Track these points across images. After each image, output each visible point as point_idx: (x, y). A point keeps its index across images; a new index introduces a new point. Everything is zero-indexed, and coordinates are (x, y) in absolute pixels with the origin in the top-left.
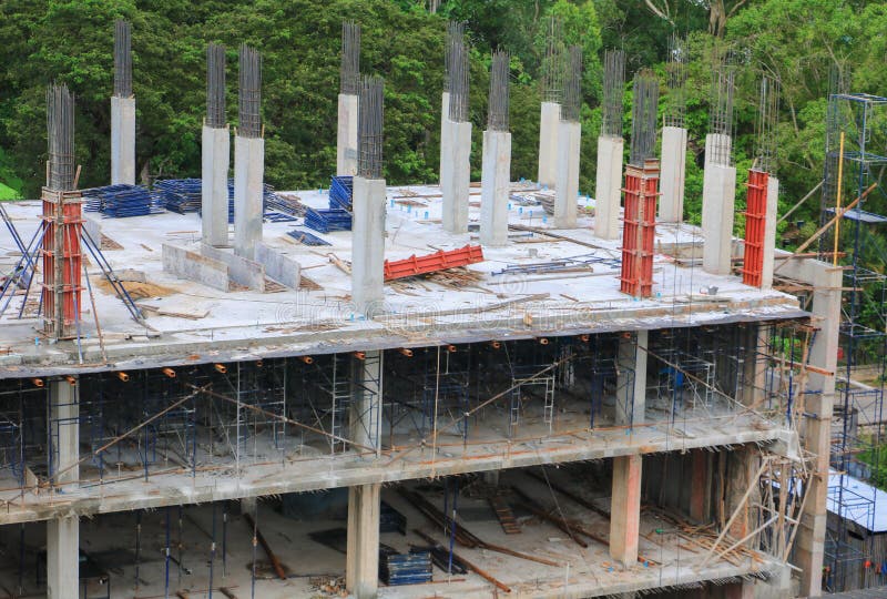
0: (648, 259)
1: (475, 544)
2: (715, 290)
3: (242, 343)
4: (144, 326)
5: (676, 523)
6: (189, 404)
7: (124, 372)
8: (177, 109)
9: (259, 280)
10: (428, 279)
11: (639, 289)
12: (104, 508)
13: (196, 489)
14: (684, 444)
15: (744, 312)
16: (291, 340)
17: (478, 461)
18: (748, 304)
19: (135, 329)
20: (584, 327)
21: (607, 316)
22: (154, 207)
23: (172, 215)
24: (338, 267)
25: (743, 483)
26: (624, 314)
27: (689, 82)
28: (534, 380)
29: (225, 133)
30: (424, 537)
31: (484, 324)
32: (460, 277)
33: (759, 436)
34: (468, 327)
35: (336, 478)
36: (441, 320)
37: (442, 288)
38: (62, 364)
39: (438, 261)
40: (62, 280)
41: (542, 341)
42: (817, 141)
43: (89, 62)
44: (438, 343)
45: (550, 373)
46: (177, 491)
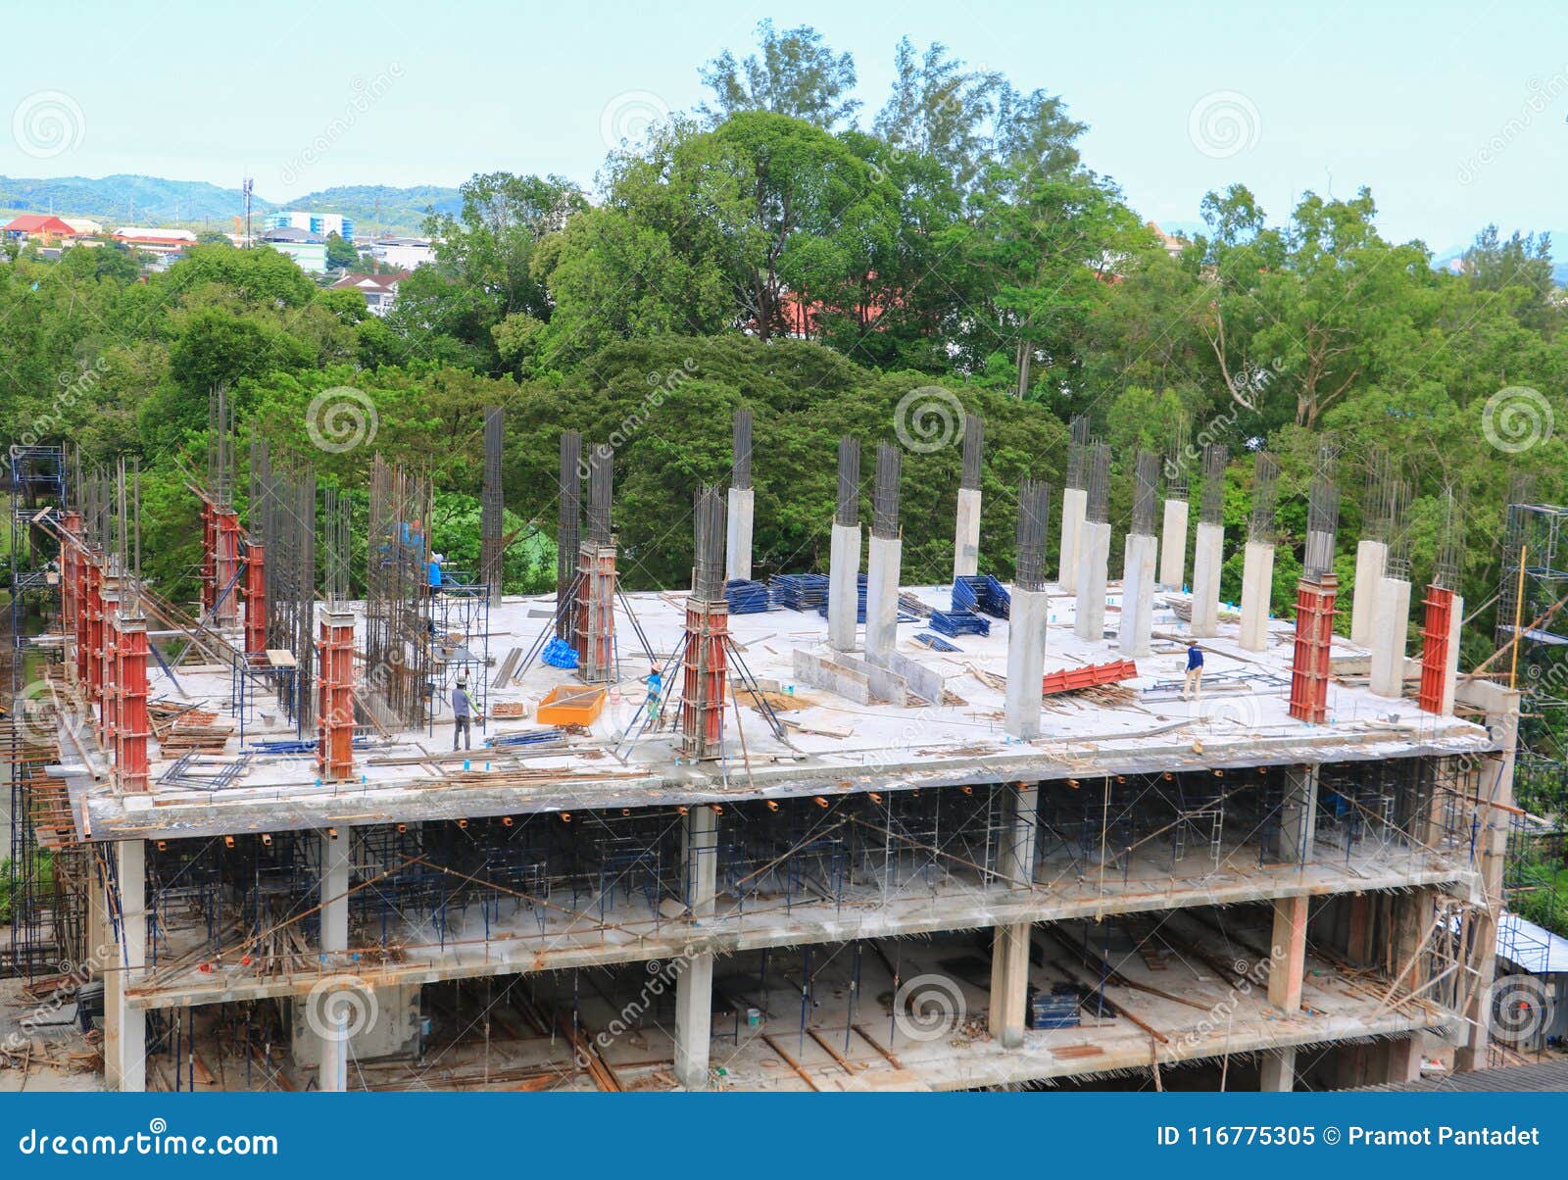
0: (1322, 683)
1: (1119, 981)
2: (1396, 718)
3: (894, 768)
4: (787, 744)
5: (1333, 963)
6: (836, 834)
7: (774, 800)
8: (783, 499)
9: (901, 694)
10: (1078, 696)
11: (1312, 714)
12: (743, 945)
13: (841, 925)
14: (1358, 885)
15: (1429, 742)
16: (946, 766)
17: (1140, 900)
18: (1433, 735)
19: (777, 748)
20: (1258, 758)
21: (1282, 745)
22: (772, 604)
23: (789, 612)
24: (977, 677)
25: (1414, 926)
26: (1300, 743)
27: (1284, 475)
28: (1200, 813)
29: (857, 531)
30: (1062, 970)
31: (1150, 751)
32: (1113, 694)
33: (1437, 877)
34: (1135, 754)
35: (989, 915)
36: (1104, 746)
37: (1095, 706)
38: (704, 788)
39: (1088, 677)
40: (705, 697)
41: (1217, 773)
42: (1425, 539)
43: (696, 450)
44: (1105, 773)
45: (1218, 806)
46: (821, 927)
